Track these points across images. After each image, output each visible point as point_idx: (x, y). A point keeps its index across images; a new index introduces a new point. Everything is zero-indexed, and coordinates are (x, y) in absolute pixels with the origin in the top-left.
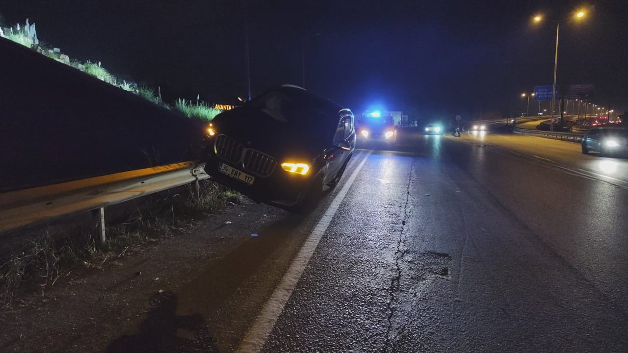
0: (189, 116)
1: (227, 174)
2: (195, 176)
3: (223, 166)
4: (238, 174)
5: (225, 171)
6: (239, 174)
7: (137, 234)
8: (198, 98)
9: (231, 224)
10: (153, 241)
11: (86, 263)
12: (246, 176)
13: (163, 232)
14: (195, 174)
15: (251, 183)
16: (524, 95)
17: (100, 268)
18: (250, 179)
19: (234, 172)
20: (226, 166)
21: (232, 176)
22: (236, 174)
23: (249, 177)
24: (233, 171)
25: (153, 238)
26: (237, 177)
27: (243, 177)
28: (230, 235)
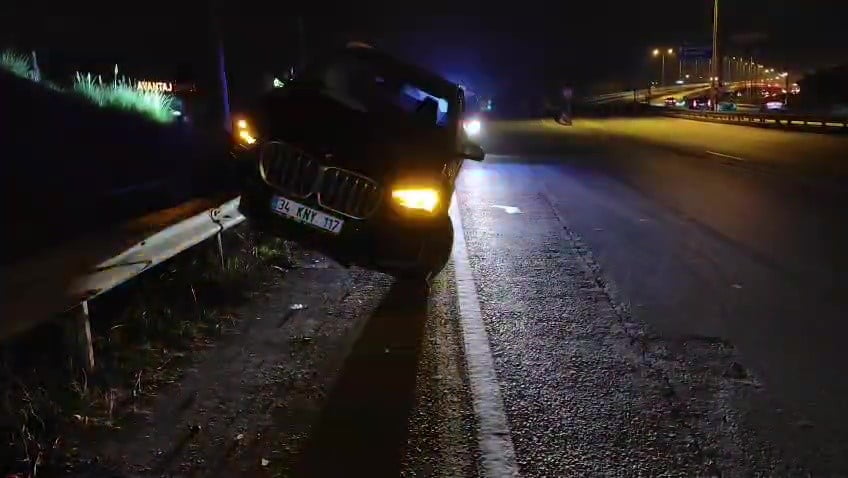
0: (101, 104)
1: (288, 217)
2: (218, 222)
3: (280, 203)
4: (310, 216)
5: (284, 211)
6: (313, 216)
7: (148, 347)
8: (116, 71)
9: (304, 309)
10: (179, 357)
11: (79, 416)
12: (327, 219)
13: (187, 335)
14: (216, 218)
15: (337, 230)
16: (656, 52)
17: (109, 423)
18: (334, 224)
19: (303, 212)
20: (287, 201)
21: (298, 219)
22: (307, 214)
23: (331, 221)
24: (300, 210)
25: (180, 351)
26: (309, 221)
27: (319, 220)
28: (317, 331)
